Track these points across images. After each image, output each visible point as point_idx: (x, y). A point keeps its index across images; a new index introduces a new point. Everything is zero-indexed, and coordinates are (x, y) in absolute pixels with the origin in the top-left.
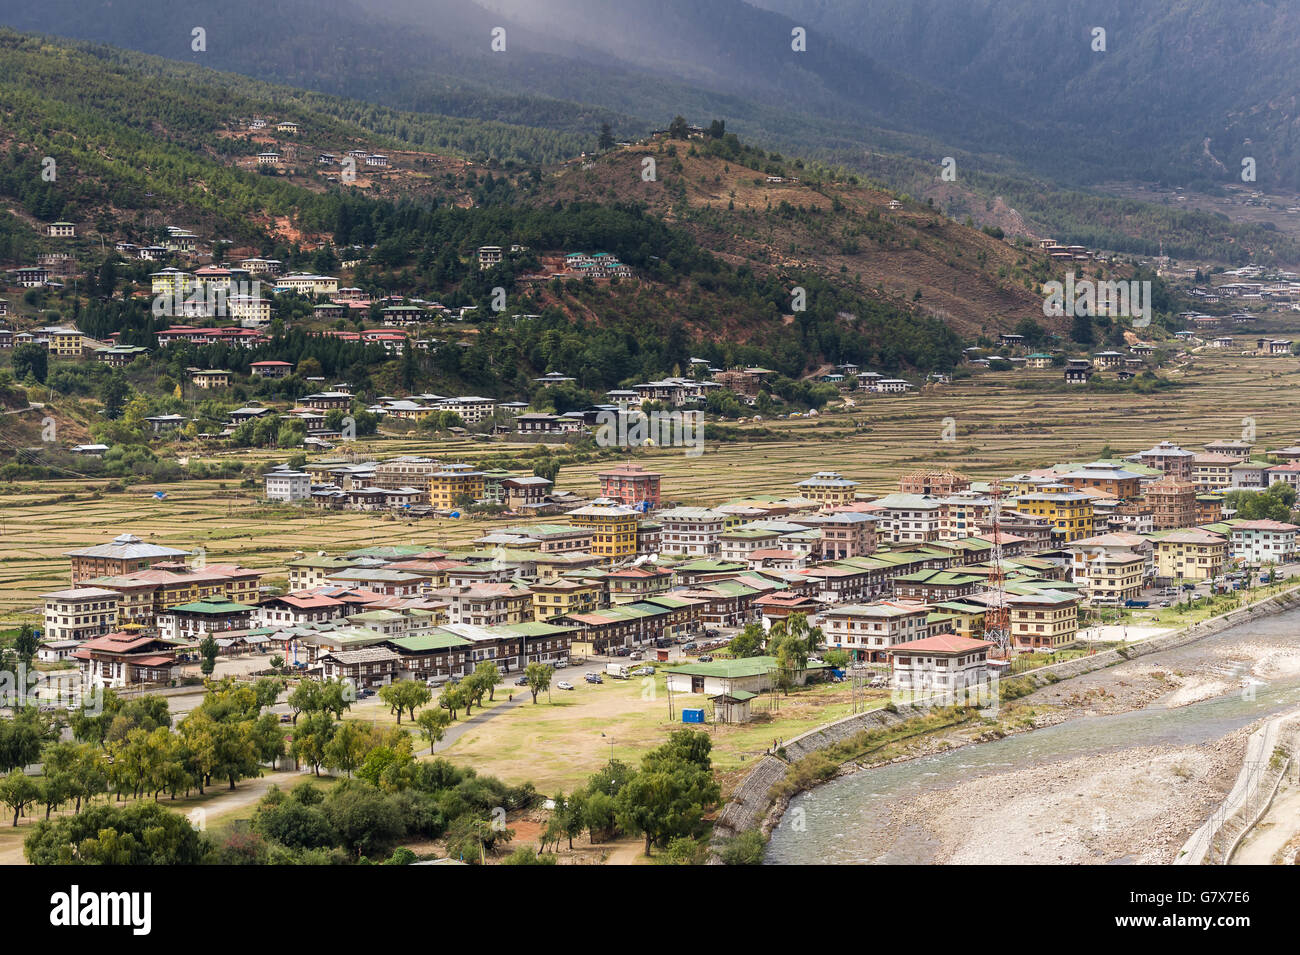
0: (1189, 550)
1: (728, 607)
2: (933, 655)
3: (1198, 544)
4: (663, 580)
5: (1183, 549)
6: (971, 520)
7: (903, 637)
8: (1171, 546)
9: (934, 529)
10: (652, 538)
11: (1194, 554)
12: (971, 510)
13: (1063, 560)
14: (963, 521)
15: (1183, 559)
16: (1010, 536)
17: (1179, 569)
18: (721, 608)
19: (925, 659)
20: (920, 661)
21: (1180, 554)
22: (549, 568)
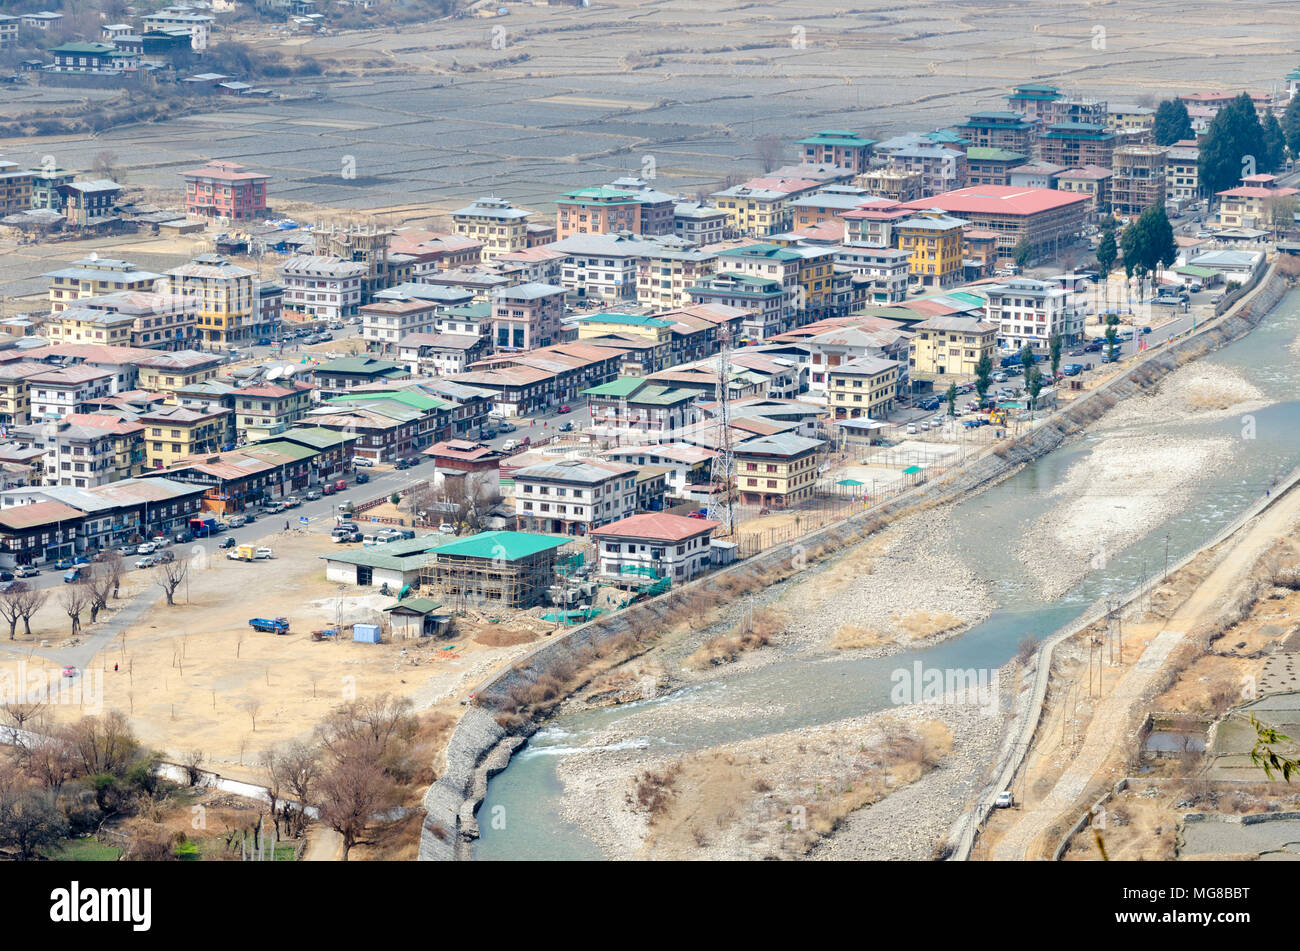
0: (953, 339)
1: (385, 437)
2: (647, 542)
3: (966, 332)
4: (302, 397)
5: (946, 338)
6: (678, 277)
7: (608, 504)
8: (931, 334)
9: (630, 281)
10: (273, 303)
11: (959, 344)
12: (679, 265)
13: (798, 357)
14: (668, 278)
15: (945, 350)
16: (729, 307)
17: (940, 363)
18: (376, 440)
19: (638, 547)
20: (632, 550)
21: (942, 343)
22: (155, 372)
